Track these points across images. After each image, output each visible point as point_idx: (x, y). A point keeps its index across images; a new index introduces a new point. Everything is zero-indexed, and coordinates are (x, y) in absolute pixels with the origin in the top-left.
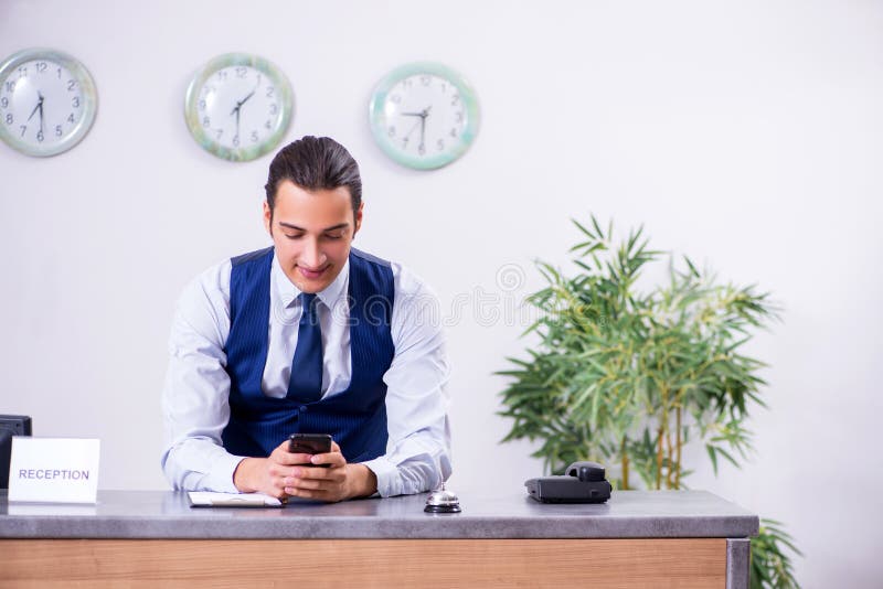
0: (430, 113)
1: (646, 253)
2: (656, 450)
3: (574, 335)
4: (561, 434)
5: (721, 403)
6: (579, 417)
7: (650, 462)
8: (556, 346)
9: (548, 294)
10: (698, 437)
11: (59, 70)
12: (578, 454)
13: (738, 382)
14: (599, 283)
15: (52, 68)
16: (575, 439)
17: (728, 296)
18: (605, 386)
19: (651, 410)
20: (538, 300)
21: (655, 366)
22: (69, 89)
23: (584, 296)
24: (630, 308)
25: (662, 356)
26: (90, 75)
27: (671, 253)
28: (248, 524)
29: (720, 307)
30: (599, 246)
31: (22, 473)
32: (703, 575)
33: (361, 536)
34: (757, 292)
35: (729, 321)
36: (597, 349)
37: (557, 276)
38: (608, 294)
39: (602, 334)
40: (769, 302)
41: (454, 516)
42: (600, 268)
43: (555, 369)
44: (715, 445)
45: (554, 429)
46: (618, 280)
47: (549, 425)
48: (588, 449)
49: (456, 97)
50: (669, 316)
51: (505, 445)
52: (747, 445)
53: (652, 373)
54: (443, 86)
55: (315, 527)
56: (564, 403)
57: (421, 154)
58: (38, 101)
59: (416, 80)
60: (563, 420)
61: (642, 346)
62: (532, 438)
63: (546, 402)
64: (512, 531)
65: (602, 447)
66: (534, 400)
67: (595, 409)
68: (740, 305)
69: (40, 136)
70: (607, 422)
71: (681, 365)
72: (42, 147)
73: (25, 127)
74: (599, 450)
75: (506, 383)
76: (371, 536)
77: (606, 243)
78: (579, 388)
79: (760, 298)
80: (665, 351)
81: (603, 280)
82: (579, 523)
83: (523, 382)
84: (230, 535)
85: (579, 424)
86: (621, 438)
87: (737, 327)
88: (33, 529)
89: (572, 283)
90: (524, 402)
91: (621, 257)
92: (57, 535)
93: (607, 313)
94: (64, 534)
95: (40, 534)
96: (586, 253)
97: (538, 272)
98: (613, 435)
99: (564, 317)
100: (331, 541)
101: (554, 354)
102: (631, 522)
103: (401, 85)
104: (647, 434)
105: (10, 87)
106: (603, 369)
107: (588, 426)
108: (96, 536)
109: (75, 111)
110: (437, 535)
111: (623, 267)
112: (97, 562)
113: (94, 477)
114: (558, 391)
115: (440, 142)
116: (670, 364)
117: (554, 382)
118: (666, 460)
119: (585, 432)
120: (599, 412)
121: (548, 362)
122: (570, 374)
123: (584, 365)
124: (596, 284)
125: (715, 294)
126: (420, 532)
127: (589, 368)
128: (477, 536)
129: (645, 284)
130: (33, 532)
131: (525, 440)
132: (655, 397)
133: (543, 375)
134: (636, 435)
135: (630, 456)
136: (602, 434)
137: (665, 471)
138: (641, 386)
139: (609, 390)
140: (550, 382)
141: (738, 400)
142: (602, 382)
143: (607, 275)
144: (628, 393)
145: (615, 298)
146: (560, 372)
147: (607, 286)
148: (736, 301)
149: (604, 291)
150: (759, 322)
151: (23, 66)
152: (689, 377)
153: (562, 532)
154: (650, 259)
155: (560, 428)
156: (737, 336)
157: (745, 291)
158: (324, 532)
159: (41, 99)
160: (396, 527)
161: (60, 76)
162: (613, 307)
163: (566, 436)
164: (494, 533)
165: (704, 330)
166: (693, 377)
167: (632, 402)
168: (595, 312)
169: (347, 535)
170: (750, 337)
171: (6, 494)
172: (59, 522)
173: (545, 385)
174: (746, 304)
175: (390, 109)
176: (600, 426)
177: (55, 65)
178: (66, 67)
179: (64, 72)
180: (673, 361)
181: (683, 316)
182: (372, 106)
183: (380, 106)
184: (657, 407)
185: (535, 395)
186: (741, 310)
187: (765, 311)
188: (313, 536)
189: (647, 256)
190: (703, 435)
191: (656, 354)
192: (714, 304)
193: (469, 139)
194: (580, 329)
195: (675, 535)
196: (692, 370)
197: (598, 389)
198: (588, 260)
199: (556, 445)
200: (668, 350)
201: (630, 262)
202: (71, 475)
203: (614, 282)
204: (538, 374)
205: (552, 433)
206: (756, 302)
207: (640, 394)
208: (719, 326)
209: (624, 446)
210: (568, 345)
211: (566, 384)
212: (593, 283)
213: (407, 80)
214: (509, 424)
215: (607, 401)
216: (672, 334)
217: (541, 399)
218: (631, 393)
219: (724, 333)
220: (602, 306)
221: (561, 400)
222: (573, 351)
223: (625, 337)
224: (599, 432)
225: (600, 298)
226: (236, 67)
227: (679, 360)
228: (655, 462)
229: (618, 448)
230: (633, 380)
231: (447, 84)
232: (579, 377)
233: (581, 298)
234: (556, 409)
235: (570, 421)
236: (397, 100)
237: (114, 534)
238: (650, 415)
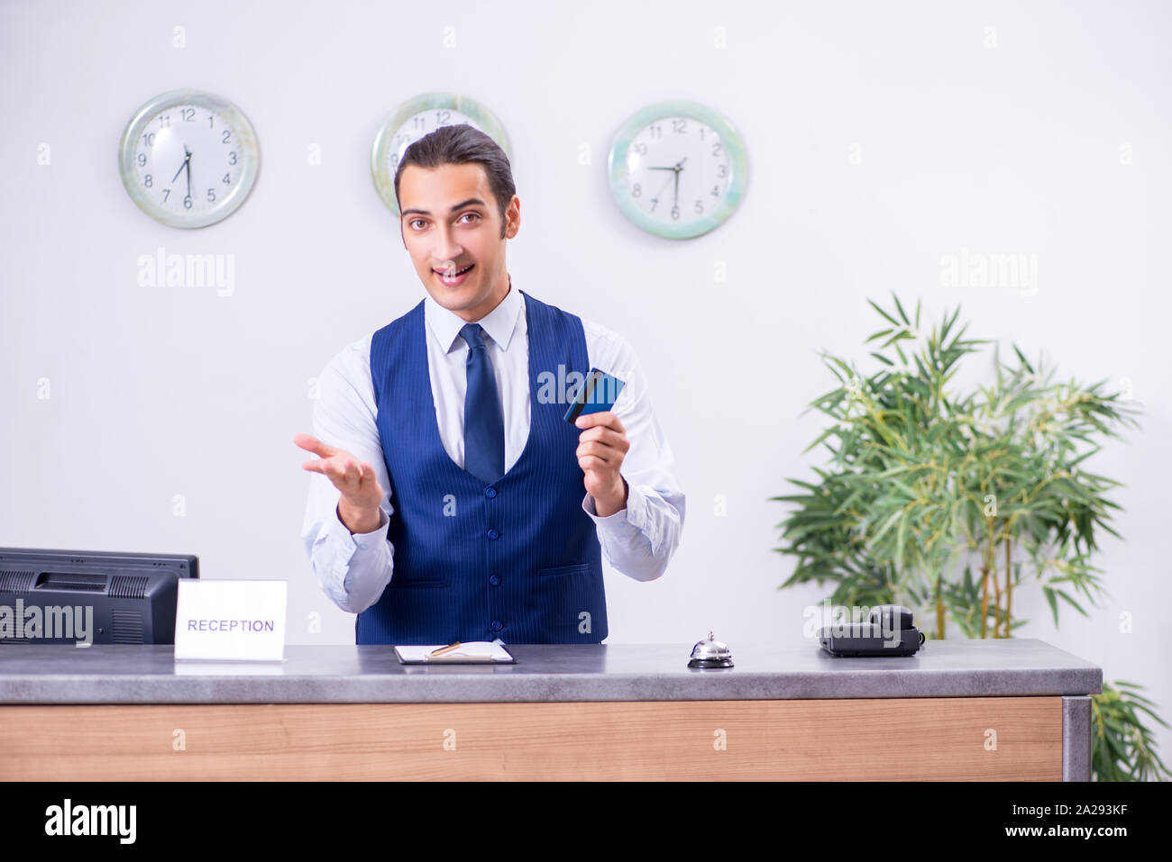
0: (684, 166)
1: (964, 343)
2: (980, 595)
3: (873, 448)
4: (857, 576)
5: (1063, 534)
6: (881, 553)
7: (972, 610)
8: (851, 463)
9: (840, 396)
10: (1034, 576)
11: (211, 118)
12: (880, 599)
13: (1083, 506)
14: (905, 381)
15: (201, 115)
16: (876, 582)
17: (1070, 396)
18: (913, 513)
19: (974, 544)
20: (827, 405)
21: (977, 488)
22: (224, 142)
23: (885, 399)
24: (944, 413)
25: (986, 474)
26: (249, 122)
27: (996, 341)
28: (472, 684)
29: (1059, 411)
30: (904, 335)
31: (192, 624)
32: (1034, 741)
33: (611, 697)
34: (1106, 391)
35: (1072, 428)
36: (902, 467)
37: (851, 375)
38: (916, 395)
39: (909, 448)
40: (1123, 403)
41: (725, 672)
42: (906, 362)
43: (850, 492)
44: (1055, 587)
45: (849, 570)
46: (928, 377)
47: (843, 564)
48: (892, 594)
49: (719, 145)
50: (993, 422)
51: (787, 591)
52: (1096, 587)
53: (973, 496)
54: (702, 131)
55: (554, 687)
56: (862, 536)
57: (675, 219)
58: (183, 157)
59: (667, 125)
60: (860, 558)
61: (960, 462)
62: (821, 581)
63: (838, 535)
64: (798, 689)
65: (911, 592)
66: (822, 533)
67: (901, 544)
68: (1085, 408)
69: (187, 202)
70: (916, 559)
71: (1011, 485)
72: (191, 216)
73: (169, 191)
74: (906, 595)
75: (787, 511)
76: (624, 697)
77: (912, 330)
78: (880, 516)
79: (1111, 399)
80: (989, 468)
81: (910, 378)
82: (880, 679)
83: (808, 509)
84: (450, 697)
85: (881, 562)
86: (934, 579)
87: (1081, 437)
88: (208, 691)
89: (870, 382)
90: (810, 536)
91: (932, 349)
92: (238, 699)
93: (915, 419)
94: (247, 699)
95: (217, 698)
96: (887, 345)
97: (826, 368)
98: (925, 576)
99: (859, 426)
100: (572, 704)
101: (848, 473)
102: (944, 678)
103: (647, 131)
104: (968, 574)
105: (148, 139)
106: (911, 491)
107: (892, 564)
108: (285, 700)
109: (232, 170)
110: (705, 695)
111: (935, 361)
112: (287, 733)
113: (280, 628)
114: (853, 520)
115: (698, 204)
116: (996, 484)
117: (848, 509)
118: (993, 607)
119: (888, 573)
120: (907, 546)
121: (841, 484)
122: (868, 498)
123: (886, 487)
124: (901, 384)
125: (1053, 393)
126: (684, 692)
127: (893, 490)
128: (754, 696)
129: (964, 382)
130: (208, 695)
131: (813, 584)
132: (977, 528)
133: (834, 501)
134: (954, 576)
135: (946, 603)
136: (911, 576)
137: (991, 622)
138: (959, 513)
139: (918, 518)
140: (842, 509)
141: (1085, 531)
142: (909, 508)
143: (914, 371)
144: (942, 522)
145: (925, 401)
146: (855, 497)
147: (915, 385)
148: (1080, 403)
149: (911, 393)
150: (1113, 430)
151: (165, 114)
152: (1021, 500)
153: (859, 691)
154: (970, 350)
155: (857, 569)
156: (1082, 447)
157: (1091, 390)
158: (566, 692)
159: (189, 155)
160: (654, 686)
161: (212, 126)
162: (923, 413)
163: (865, 579)
164: (775, 693)
165: (1039, 440)
166: (1026, 500)
167: (948, 534)
168: (899, 419)
169: (595, 696)
170: (1099, 448)
171: (173, 651)
172: (240, 683)
173: (837, 513)
174: (1094, 407)
175: (634, 161)
176: (908, 566)
177: (205, 110)
178: (219, 114)
179: (217, 120)
180: (1000, 481)
181: (1012, 423)
182: (611, 158)
183: (621, 158)
184: (980, 540)
185: (825, 526)
186: (1086, 414)
187: (1117, 416)
188: (552, 698)
189: (964, 347)
190: (1039, 576)
191: (978, 471)
192: (1052, 407)
193: (735, 200)
194: (881, 440)
195: (998, 693)
196: (1024, 492)
197: (905, 516)
198: (890, 353)
199: (852, 590)
200: (994, 467)
201: (944, 354)
202: (252, 626)
203: (923, 379)
204: (828, 499)
205: (846, 574)
206: (1106, 404)
207: (958, 523)
208: (1058, 435)
209: (938, 589)
210: (866, 462)
211: (863, 512)
212: (896, 382)
213: (656, 125)
214: (791, 564)
215: (916, 532)
216: (998, 446)
217: (831, 530)
218: (946, 523)
219: (1065, 443)
220: (908, 411)
221: (858, 532)
222: (872, 469)
223: (938, 451)
224: (906, 573)
225: (905, 401)
226: (437, 111)
227: (1007, 479)
228: (978, 611)
229: (931, 593)
230: (950, 505)
231: (707, 129)
232: (880, 502)
233: (881, 401)
234: (851, 543)
235: (869, 559)
236: (643, 151)
237: (307, 698)
238: (972, 549)
